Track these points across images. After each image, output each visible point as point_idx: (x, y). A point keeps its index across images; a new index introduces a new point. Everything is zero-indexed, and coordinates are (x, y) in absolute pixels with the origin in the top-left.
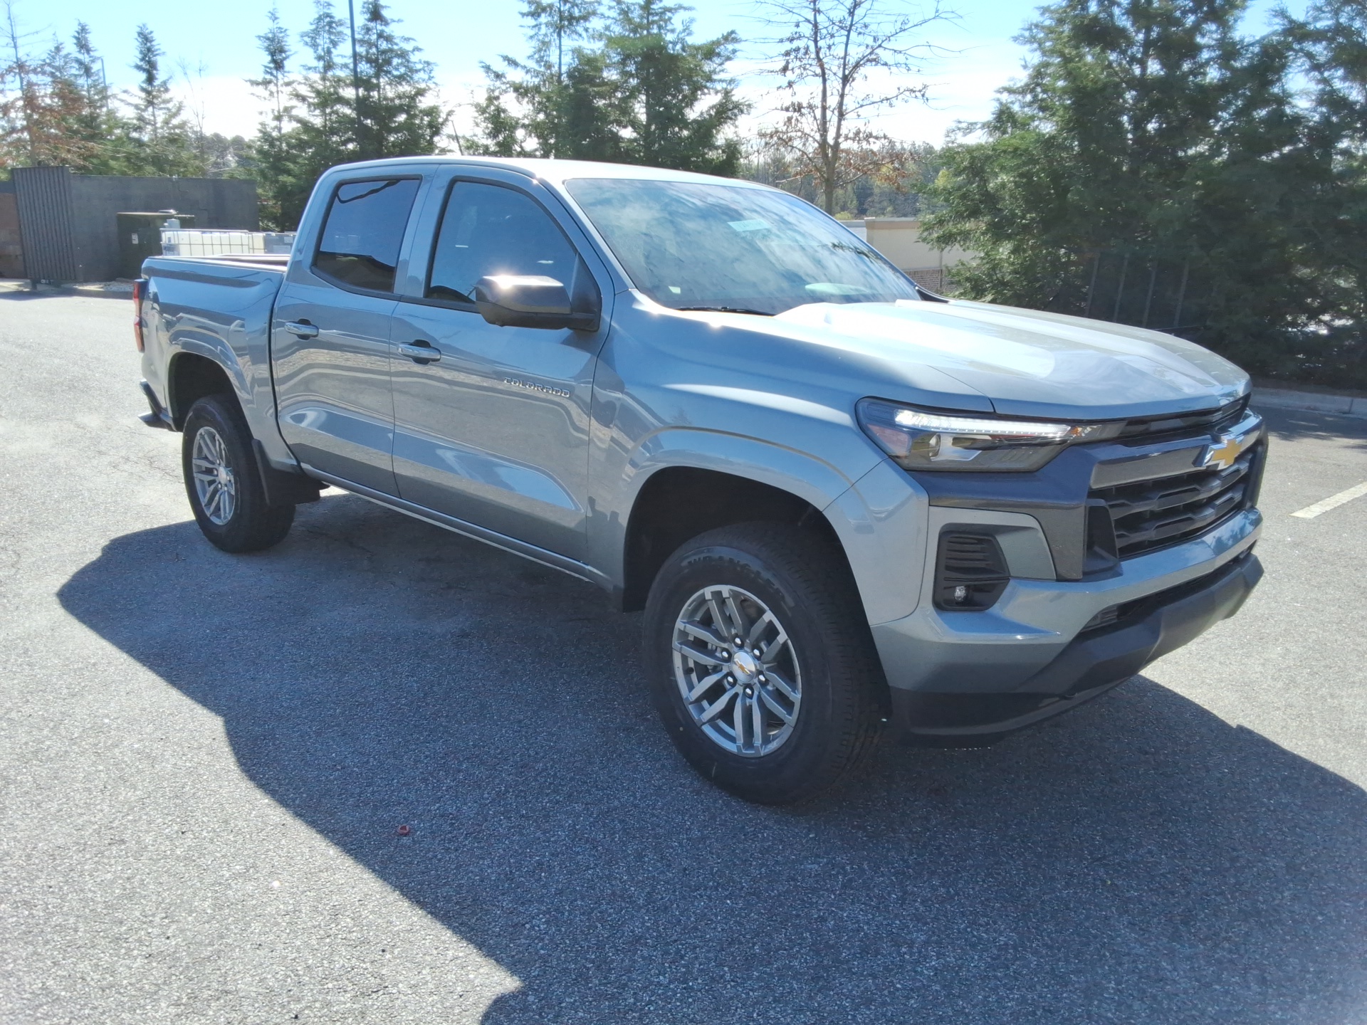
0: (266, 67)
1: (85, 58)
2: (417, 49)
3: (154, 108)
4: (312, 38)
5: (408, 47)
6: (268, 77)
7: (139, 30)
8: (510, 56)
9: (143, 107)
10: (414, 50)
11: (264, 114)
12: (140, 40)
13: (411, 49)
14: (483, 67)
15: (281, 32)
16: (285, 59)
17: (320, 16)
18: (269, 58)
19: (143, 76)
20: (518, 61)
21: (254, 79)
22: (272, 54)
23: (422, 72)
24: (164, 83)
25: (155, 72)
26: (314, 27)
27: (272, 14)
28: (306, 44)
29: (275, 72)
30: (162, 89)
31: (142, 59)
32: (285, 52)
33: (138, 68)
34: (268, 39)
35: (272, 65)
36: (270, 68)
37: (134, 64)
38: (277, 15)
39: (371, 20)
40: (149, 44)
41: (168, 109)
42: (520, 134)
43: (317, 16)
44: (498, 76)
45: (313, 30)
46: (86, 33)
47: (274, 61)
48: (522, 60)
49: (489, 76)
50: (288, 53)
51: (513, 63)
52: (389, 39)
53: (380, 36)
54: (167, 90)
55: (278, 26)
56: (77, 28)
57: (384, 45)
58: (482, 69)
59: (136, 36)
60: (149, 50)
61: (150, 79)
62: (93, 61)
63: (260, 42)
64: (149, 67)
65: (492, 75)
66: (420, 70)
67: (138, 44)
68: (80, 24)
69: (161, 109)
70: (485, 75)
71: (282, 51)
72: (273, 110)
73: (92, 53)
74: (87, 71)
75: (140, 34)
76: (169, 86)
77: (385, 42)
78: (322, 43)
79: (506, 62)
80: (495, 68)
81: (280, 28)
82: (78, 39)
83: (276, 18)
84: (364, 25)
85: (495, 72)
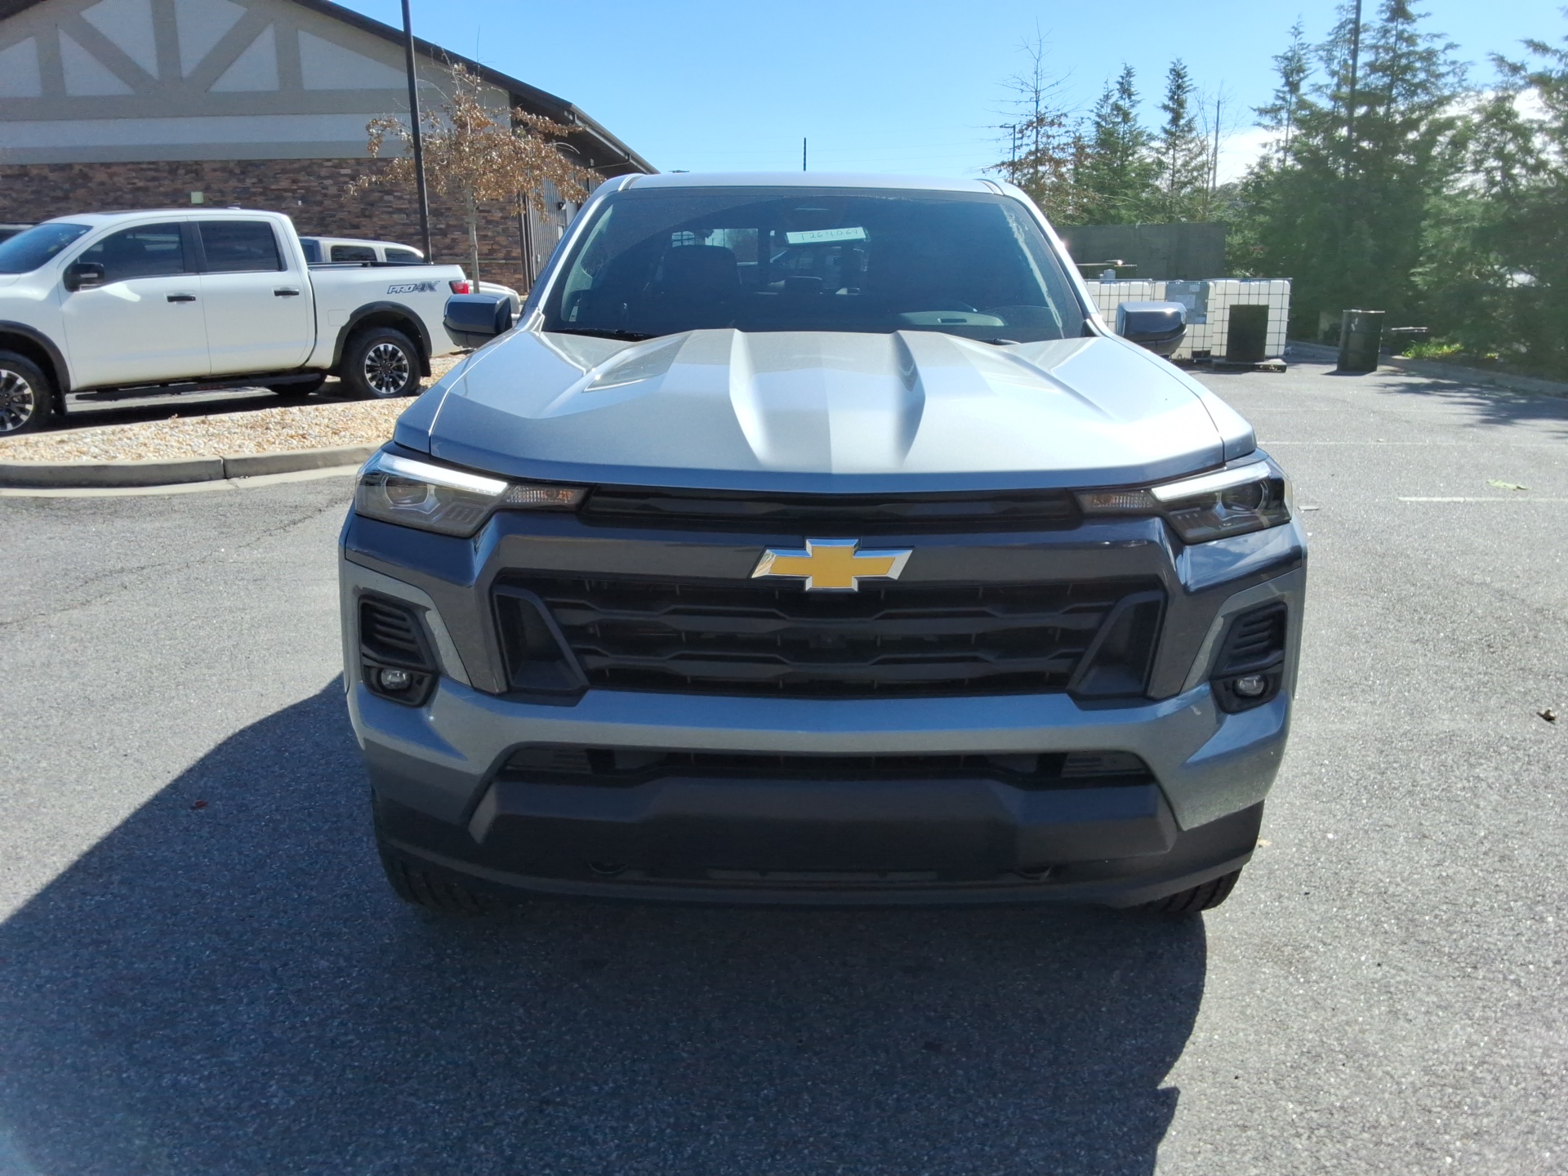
0: (1278, 91)
1: (1125, 103)
2: (1450, 46)
3: (1175, 150)
4: (1328, 50)
5: (1438, 45)
6: (1279, 102)
7: (1172, 66)
8: (1536, 40)
9: (1164, 150)
10: (1446, 48)
11: (1268, 147)
12: (1171, 77)
13: (1442, 48)
14: (1494, 60)
15: (1302, 49)
16: (1301, 79)
17: (1342, 24)
18: (1283, 81)
19: (1169, 116)
20: (1549, 44)
21: (1262, 106)
22: (1287, 75)
23: (1451, 75)
24: (1190, 121)
25: (1182, 110)
26: (1332, 37)
27: (1296, 29)
28: (1321, 58)
29: (1288, 96)
30: (1186, 129)
31: (1171, 98)
32: (1303, 71)
33: (1166, 108)
34: (1287, 59)
35: (1286, 89)
36: (1284, 92)
37: (1160, 105)
38: (1301, 29)
39: (1391, 19)
40: (1180, 81)
41: (1189, 150)
42: (1538, 141)
43: (1337, 24)
44: (1515, 69)
45: (1332, 41)
46: (1130, 77)
47: (1288, 83)
48: (1553, 43)
49: (1501, 71)
50: (1306, 73)
51: (1540, 48)
52: (1411, 40)
53: (1400, 36)
54: (1191, 130)
55: (1300, 42)
56: (1123, 72)
57: (1403, 48)
58: (1494, 63)
59: (1168, 74)
60: (1179, 87)
61: (1175, 120)
62: (1133, 106)
63: (1276, 63)
64: (1176, 107)
65: (1506, 69)
66: (1448, 73)
67: (1169, 82)
68: (1126, 68)
69: (1182, 150)
70: (1495, 69)
71: (1300, 70)
72: (1278, 141)
73: (1133, 98)
74: (1126, 117)
75: (1173, 70)
76: (1193, 125)
77: (1404, 44)
78: (1339, 55)
79: (1531, 49)
80: (1511, 59)
81: (1302, 44)
82: (1121, 84)
83: (1299, 33)
84: (1382, 28)
85: (1510, 65)
